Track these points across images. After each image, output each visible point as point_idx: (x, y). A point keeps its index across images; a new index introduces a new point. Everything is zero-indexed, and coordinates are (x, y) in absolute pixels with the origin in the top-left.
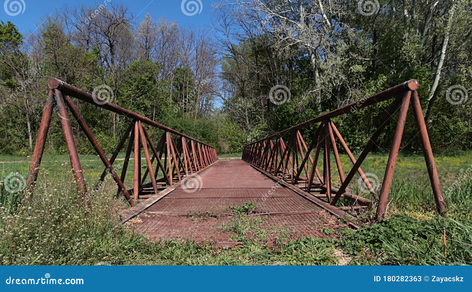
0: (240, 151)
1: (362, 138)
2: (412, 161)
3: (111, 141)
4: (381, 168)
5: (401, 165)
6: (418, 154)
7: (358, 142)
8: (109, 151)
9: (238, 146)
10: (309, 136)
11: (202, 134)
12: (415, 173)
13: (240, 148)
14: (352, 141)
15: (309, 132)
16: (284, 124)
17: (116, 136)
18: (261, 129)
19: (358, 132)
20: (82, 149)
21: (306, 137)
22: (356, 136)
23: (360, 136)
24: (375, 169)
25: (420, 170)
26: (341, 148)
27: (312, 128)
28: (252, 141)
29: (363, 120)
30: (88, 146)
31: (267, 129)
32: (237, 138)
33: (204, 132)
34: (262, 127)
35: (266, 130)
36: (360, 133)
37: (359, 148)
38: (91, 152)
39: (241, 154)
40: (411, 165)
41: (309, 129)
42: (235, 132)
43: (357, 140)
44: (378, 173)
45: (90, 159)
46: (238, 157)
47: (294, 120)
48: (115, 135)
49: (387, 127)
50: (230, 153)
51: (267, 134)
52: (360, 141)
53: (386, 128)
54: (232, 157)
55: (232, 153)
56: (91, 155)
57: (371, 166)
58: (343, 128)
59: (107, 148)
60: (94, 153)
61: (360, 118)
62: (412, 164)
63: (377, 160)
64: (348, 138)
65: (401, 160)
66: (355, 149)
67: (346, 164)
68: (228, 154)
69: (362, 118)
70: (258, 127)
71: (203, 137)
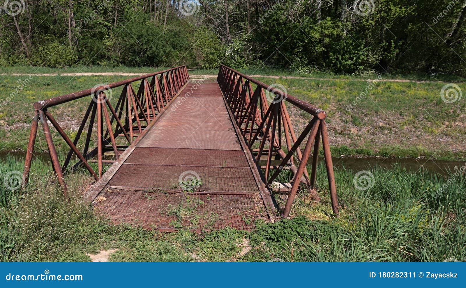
0: (217, 67)
1: (367, 56)
2: (426, 88)
3: (67, 51)
4: (383, 96)
5: (409, 92)
6: (438, 78)
7: (362, 60)
8: (65, 63)
9: (215, 61)
10: (302, 51)
11: (173, 45)
12: (424, 104)
13: (216, 63)
14: (355, 59)
15: (302, 46)
16: (272, 34)
17: (72, 46)
18: (244, 40)
19: (364, 47)
20: (35, 60)
21: (298, 52)
22: (361, 53)
23: (366, 53)
24: (376, 98)
25: (432, 101)
26: (340, 66)
27: (306, 40)
28: (231, 54)
29: (371, 32)
30: (41, 56)
31: (251, 40)
32: (213, 51)
33: (174, 42)
34: (244, 37)
35: (249, 41)
36: (365, 49)
37: (362, 67)
38: (45, 64)
39: (217, 71)
40: (422, 93)
41: (302, 41)
42: (212, 44)
43: (362, 57)
44: (378, 102)
45: (44, 73)
46: (213, 74)
47: (285, 30)
48: (71, 44)
49: (402, 42)
50: (205, 70)
51: (250, 47)
52: (366, 58)
53: (401, 44)
54: (207, 74)
55: (206, 69)
56: (44, 67)
57: (373, 93)
58: (345, 42)
59: (63, 60)
60: (48, 66)
61: (368, 29)
62: (424, 92)
63: (381, 85)
64: (350, 54)
65: (412, 86)
66: (357, 69)
67: (342, 89)
68: (202, 70)
69: (370, 30)
70: (241, 37)
71: (174, 48)
